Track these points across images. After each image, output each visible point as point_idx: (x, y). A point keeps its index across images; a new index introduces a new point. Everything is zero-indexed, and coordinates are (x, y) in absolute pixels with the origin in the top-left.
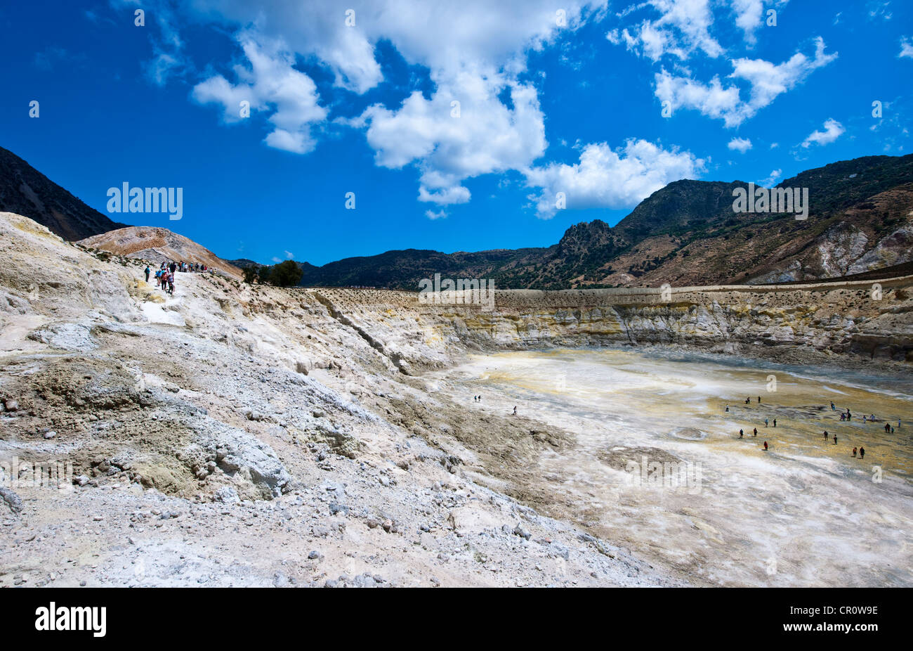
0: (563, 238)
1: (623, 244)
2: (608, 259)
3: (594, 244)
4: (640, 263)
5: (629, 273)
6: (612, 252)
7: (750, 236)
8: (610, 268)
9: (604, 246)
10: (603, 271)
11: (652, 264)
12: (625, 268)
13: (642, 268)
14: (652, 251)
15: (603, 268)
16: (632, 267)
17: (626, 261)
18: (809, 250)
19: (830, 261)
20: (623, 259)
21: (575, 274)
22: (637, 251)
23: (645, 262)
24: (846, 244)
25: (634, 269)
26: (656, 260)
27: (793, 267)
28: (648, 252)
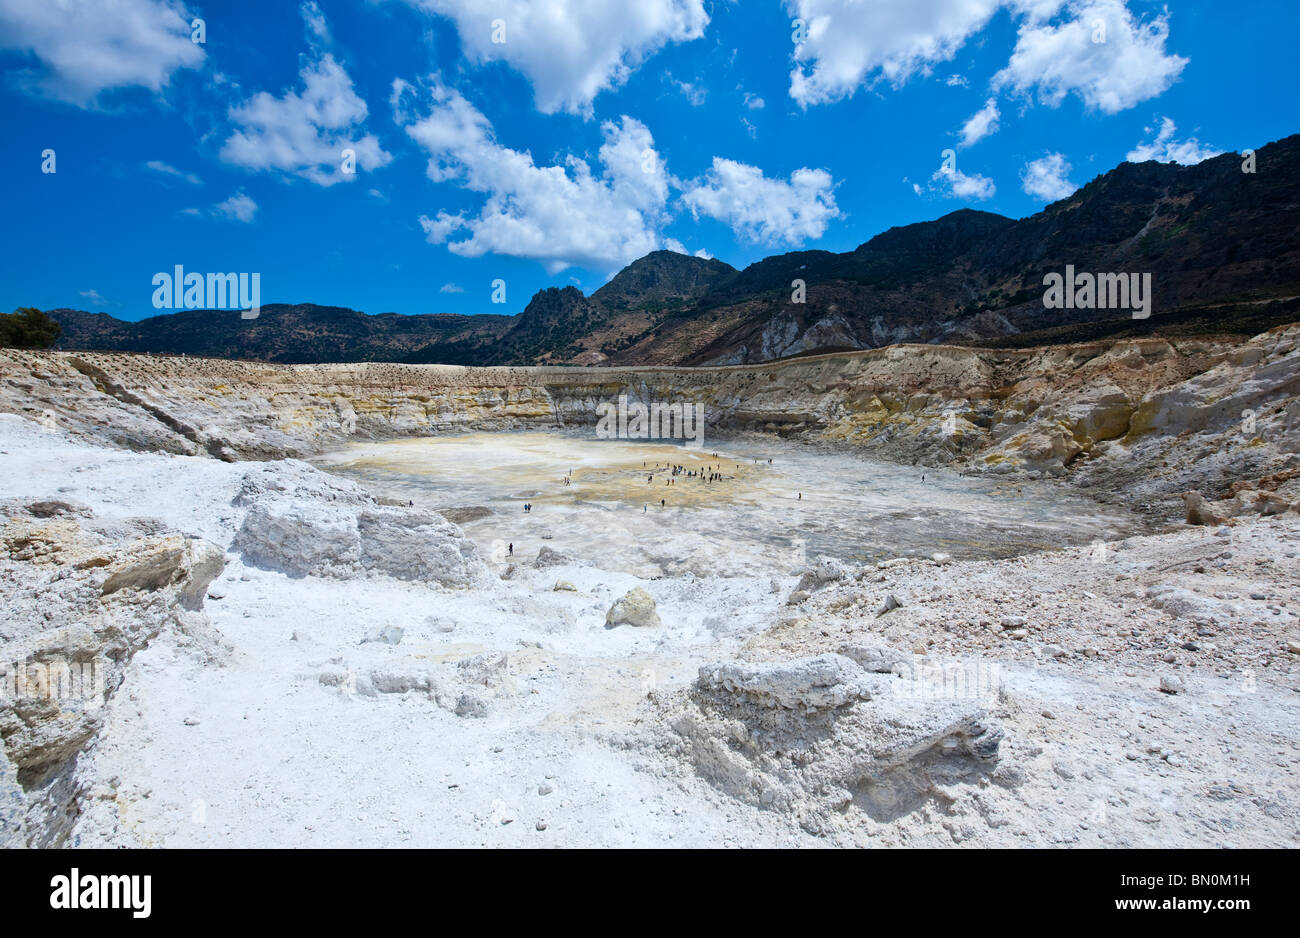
0: (530, 305)
1: (599, 317)
2: (580, 334)
3: (566, 315)
4: (614, 341)
5: (601, 351)
6: (583, 327)
7: (715, 319)
8: (581, 345)
9: (577, 318)
10: (573, 348)
11: (626, 342)
12: (597, 346)
13: (615, 346)
14: (627, 328)
15: (574, 344)
16: (605, 345)
17: (599, 337)
18: (755, 335)
19: (769, 348)
20: (596, 335)
21: (542, 351)
22: (612, 326)
23: (618, 340)
24: (783, 331)
25: (607, 348)
26: (630, 339)
27: (740, 352)
28: (622, 329)
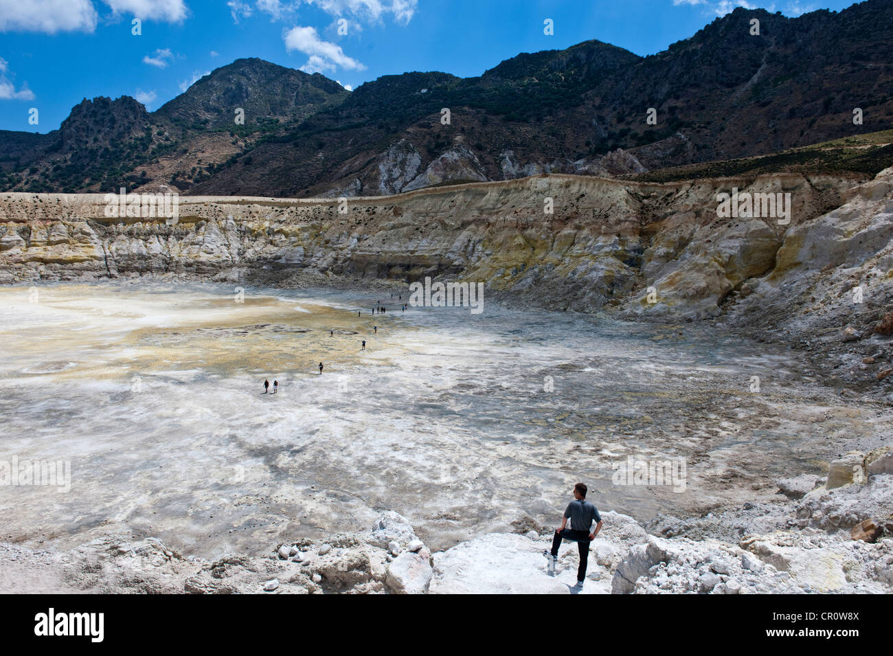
0: (68, 119)
1: (167, 139)
2: (142, 160)
3: (121, 135)
4: (188, 170)
5: (171, 184)
6: (144, 152)
7: (321, 146)
8: (144, 174)
9: (137, 139)
10: (131, 178)
11: (205, 173)
12: (166, 177)
13: (190, 178)
14: (206, 154)
15: (133, 174)
16: (177, 175)
17: (168, 165)
18: (370, 167)
19: (387, 182)
20: (164, 162)
21: (87, 181)
22: (185, 151)
23: (194, 169)
24: (403, 164)
25: (180, 179)
26: (210, 168)
27: (352, 186)
28: (200, 155)
